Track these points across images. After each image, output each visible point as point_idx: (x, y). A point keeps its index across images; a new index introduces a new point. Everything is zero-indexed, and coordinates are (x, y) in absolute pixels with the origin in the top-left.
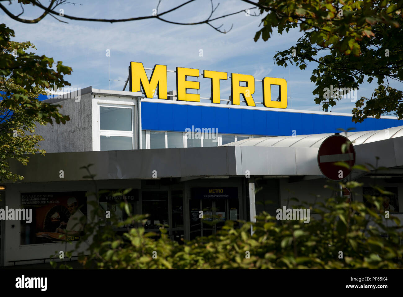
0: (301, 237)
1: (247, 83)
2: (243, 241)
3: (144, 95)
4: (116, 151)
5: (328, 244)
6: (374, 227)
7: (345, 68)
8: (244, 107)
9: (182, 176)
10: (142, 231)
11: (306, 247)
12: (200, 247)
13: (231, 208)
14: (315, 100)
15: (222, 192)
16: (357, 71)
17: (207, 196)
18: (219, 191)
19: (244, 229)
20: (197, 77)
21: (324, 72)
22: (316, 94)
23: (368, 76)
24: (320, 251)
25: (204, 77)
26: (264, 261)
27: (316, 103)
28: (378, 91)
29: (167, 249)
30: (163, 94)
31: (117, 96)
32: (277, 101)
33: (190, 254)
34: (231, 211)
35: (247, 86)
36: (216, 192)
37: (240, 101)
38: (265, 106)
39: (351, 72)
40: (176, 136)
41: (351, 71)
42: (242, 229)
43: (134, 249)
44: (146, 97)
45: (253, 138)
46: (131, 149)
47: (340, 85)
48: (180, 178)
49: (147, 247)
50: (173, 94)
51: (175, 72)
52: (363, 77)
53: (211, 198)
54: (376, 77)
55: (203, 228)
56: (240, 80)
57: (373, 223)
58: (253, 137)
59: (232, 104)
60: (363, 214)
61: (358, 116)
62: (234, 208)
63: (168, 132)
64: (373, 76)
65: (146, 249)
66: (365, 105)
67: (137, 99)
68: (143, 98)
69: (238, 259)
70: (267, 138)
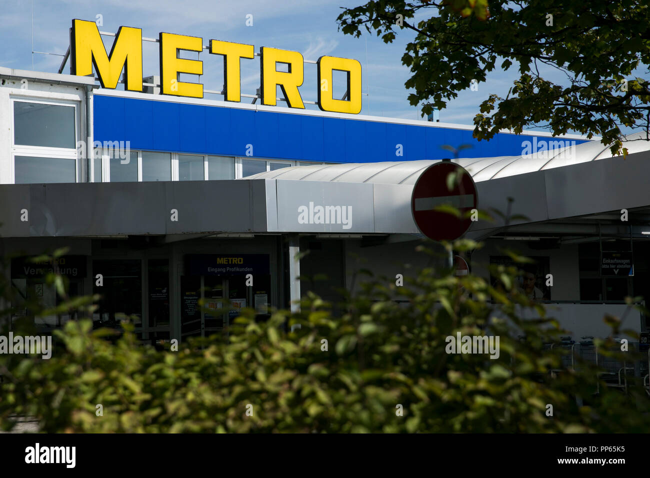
0: (371, 335)
1: (290, 65)
2: (271, 344)
3: (98, 83)
4: (45, 185)
5: (420, 350)
6: (501, 321)
7: (464, 43)
8: (284, 109)
9: (167, 233)
10: (87, 325)
11: (382, 354)
12: (193, 355)
13: (258, 292)
14: (409, 98)
15: (242, 263)
16: (483, 49)
17: (213, 270)
18: (236, 261)
19: (274, 322)
20: (199, 52)
21: (426, 49)
22: (411, 88)
23: (504, 57)
24: (406, 362)
25: (211, 52)
26: (306, 378)
27: (411, 104)
28: (520, 84)
29: (134, 358)
30: (135, 81)
31: (48, 83)
32: (344, 99)
33: (175, 367)
34: (256, 298)
35: (290, 71)
36: (230, 263)
37: (277, 99)
38: (322, 109)
39: (474, 50)
40: (159, 159)
41: (473, 48)
42: (269, 323)
43: (72, 359)
44: (103, 87)
45: (298, 166)
46: (74, 182)
47: (454, 72)
48: (164, 236)
49: (97, 354)
50: (153, 83)
51: (157, 41)
52: (494, 58)
53: (221, 273)
54: (517, 60)
55: (205, 327)
56: (277, 61)
57: (499, 313)
58: (298, 163)
59: (262, 103)
60: (482, 297)
61: (483, 128)
62: (263, 292)
63: (142, 151)
64: (512, 58)
65: (95, 359)
66: (496, 110)
67: (84, 89)
68: (97, 87)
69: (261, 376)
70: (324, 166)
